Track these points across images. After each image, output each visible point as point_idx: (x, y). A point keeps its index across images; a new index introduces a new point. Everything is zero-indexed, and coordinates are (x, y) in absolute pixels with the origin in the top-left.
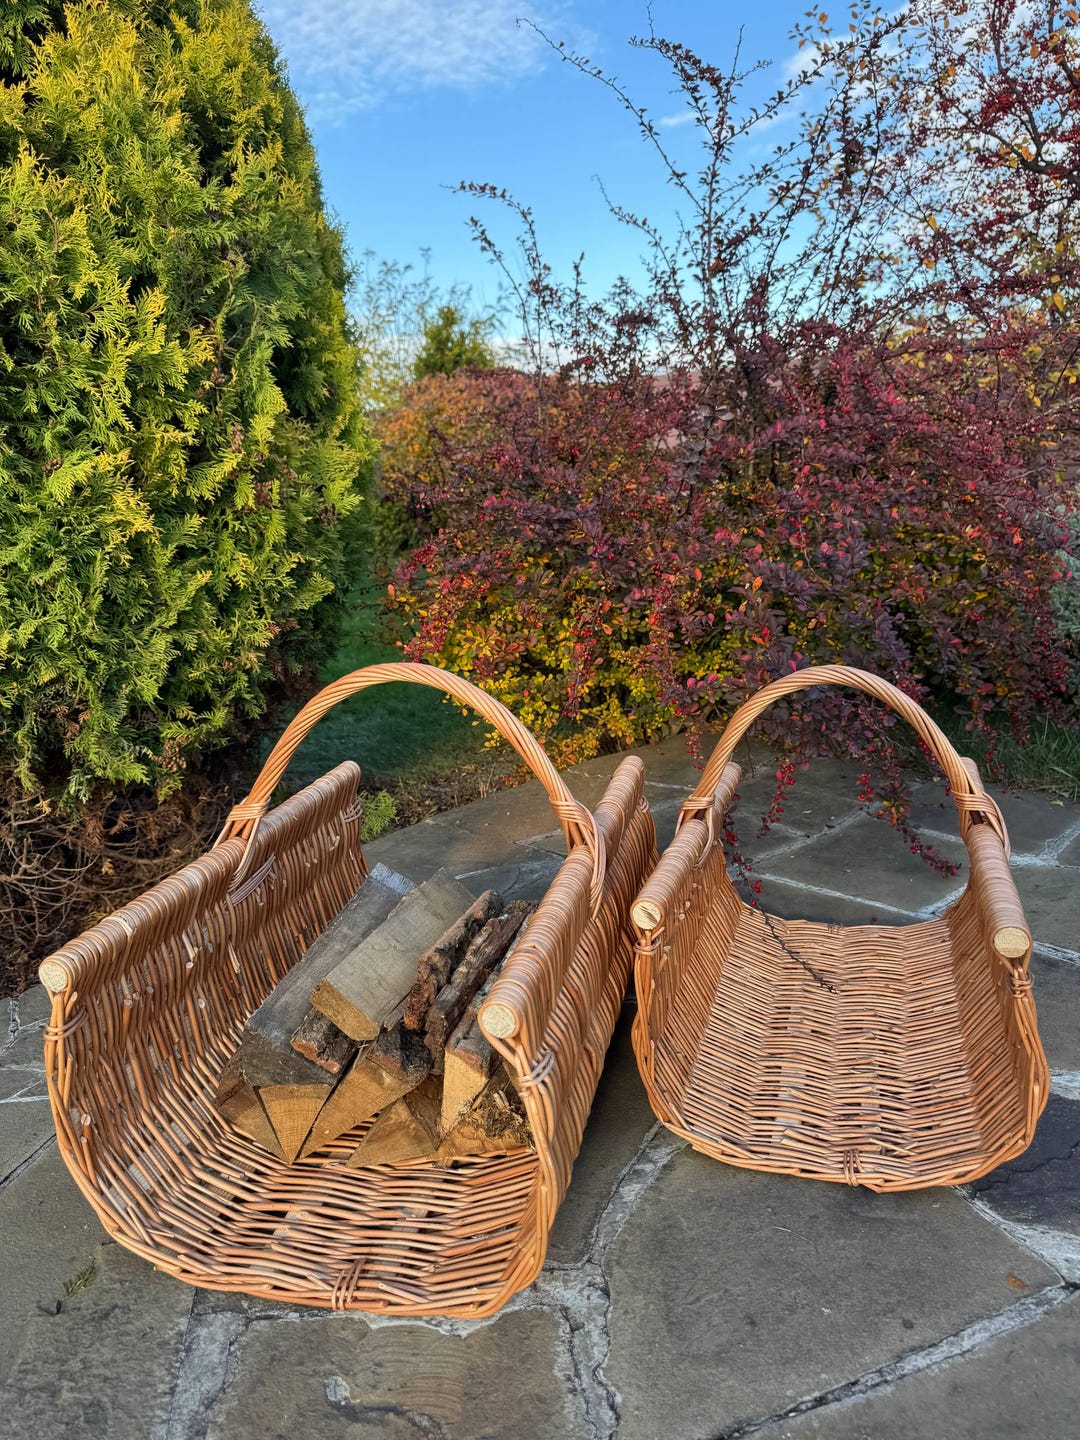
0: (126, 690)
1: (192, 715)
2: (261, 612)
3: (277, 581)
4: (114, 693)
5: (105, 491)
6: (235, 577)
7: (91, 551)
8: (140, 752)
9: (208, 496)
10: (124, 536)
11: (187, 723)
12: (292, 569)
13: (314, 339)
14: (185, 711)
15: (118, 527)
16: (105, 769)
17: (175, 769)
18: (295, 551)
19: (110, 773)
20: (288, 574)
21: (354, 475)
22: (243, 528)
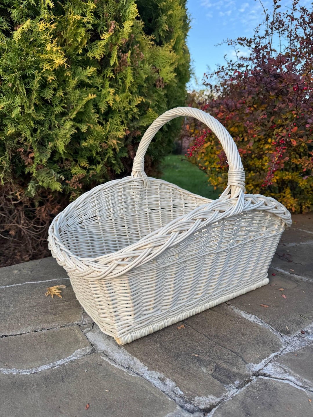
0: (51, 145)
1: (87, 165)
2: (122, 123)
3: (130, 108)
4: (45, 146)
5: (42, 42)
6: (109, 101)
7: (33, 72)
8: (59, 177)
9: (98, 57)
10: (52, 68)
11: (84, 168)
12: (139, 104)
13: (165, 3)
14: (84, 163)
15: (49, 62)
16: (43, 182)
17: (76, 188)
18: (141, 96)
19: (45, 185)
20: (136, 106)
21: (174, 66)
22: (113, 76)
